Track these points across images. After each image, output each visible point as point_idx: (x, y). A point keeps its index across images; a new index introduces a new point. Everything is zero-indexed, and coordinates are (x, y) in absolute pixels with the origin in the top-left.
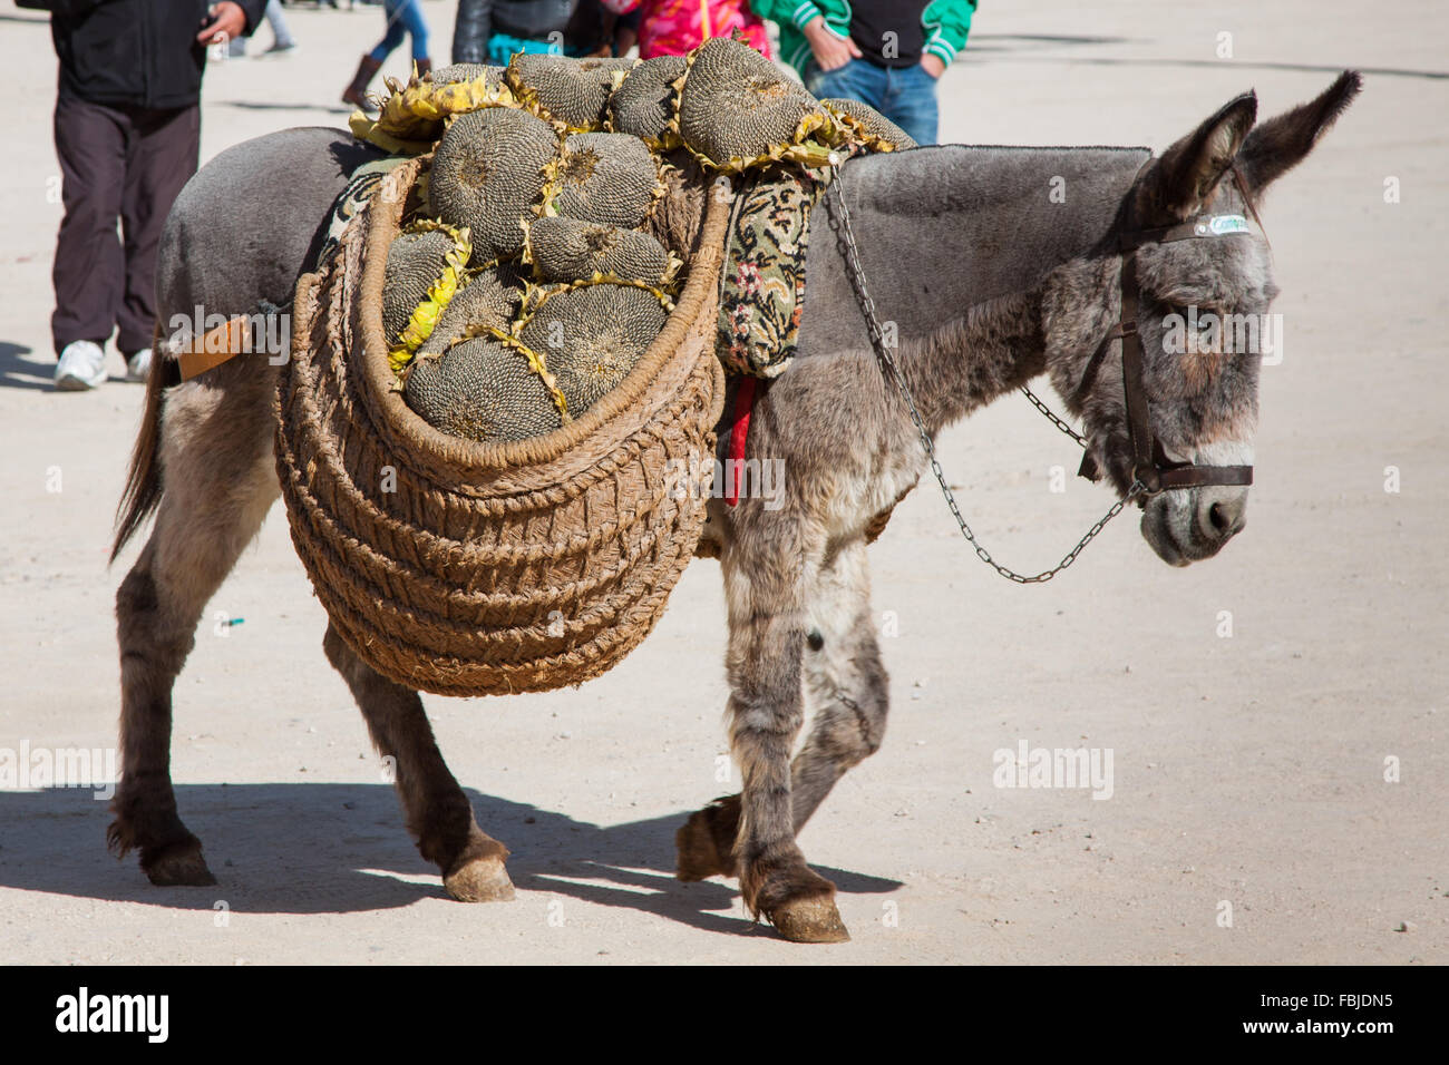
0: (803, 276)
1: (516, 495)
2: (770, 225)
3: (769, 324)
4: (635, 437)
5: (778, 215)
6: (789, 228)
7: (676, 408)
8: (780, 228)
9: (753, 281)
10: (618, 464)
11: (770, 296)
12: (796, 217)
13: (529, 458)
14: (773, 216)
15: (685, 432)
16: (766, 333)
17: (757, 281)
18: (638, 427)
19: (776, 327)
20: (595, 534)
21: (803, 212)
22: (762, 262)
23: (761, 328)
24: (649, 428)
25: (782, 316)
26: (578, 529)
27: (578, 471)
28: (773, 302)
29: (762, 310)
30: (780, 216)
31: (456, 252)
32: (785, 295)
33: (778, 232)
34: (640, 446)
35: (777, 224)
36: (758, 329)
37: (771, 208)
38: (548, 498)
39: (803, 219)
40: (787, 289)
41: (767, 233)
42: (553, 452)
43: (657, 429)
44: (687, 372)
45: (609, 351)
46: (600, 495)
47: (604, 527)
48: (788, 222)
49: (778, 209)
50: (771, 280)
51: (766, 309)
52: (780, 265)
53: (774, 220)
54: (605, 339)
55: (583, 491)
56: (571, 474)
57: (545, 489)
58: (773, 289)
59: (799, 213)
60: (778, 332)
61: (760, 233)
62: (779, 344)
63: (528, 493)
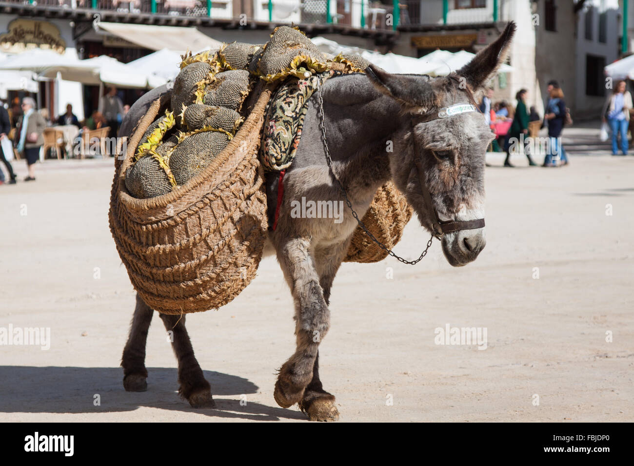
0: (301, 127)
1: (157, 222)
2: (283, 104)
3: (277, 146)
4: (207, 196)
5: (287, 99)
6: (291, 105)
7: (228, 183)
8: (287, 105)
9: (272, 128)
10: (199, 208)
11: (278, 134)
12: (295, 101)
13: (156, 205)
14: (285, 100)
15: (233, 194)
16: (275, 150)
17: (274, 128)
18: (210, 192)
19: (280, 148)
20: (191, 239)
21: (298, 98)
22: (277, 120)
23: (273, 148)
24: (214, 192)
25: (284, 143)
26: (185, 237)
27: (180, 211)
28: (279, 137)
29: (274, 141)
30: (288, 100)
31: (163, 122)
32: (285, 134)
33: (285, 106)
34: (210, 200)
35: (286, 103)
36: (272, 149)
37: (285, 96)
38: (167, 223)
39: (298, 101)
40: (286, 131)
41: (281, 108)
42: (166, 202)
43: (218, 192)
44: (235, 167)
45: (203, 159)
46: (192, 221)
47: (196, 236)
48: (291, 102)
49: (288, 97)
50: (279, 127)
51: (276, 140)
52: (283, 121)
53: (285, 102)
54: (202, 154)
55: (184, 220)
56: (178, 212)
57: (167, 219)
58: (280, 131)
59: (296, 99)
60: (281, 150)
61: (278, 107)
62: (281, 155)
63: (160, 221)
